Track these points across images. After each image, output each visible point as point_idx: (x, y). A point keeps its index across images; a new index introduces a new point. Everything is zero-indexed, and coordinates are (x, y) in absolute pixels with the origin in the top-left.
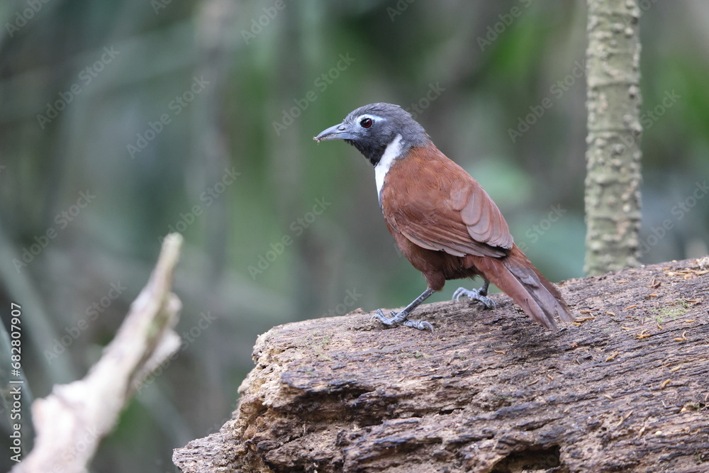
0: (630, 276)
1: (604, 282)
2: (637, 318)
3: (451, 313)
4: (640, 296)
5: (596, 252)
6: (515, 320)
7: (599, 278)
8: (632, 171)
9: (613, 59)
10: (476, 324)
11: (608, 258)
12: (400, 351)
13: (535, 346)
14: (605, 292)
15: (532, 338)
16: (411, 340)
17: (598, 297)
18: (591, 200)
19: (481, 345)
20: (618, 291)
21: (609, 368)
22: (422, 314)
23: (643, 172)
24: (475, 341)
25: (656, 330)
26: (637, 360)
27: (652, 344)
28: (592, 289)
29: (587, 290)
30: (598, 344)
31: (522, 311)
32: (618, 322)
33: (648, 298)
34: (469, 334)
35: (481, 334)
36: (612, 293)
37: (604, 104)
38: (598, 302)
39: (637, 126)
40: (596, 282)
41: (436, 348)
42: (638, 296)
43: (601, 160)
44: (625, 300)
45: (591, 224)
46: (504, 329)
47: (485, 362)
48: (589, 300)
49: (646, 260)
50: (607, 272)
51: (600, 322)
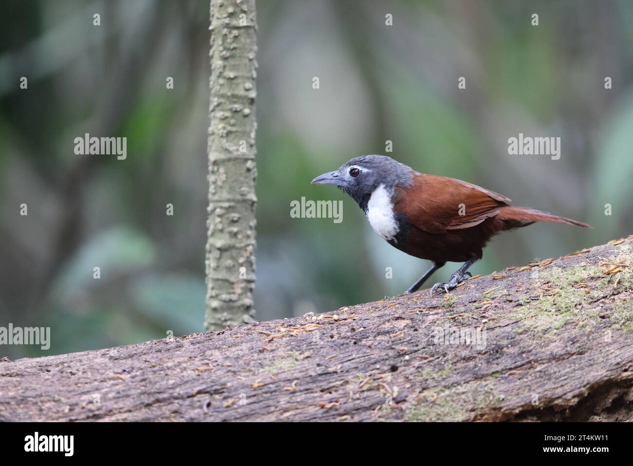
0: (246, 332)
1: (222, 336)
2: (252, 369)
3: (85, 362)
4: (254, 350)
5: (215, 310)
6: (142, 369)
7: (217, 332)
8: (248, 237)
9: (232, 136)
10: (108, 372)
11: (225, 315)
12: (41, 396)
13: (160, 393)
14: (223, 345)
15: (157, 386)
16: (51, 386)
17: (217, 350)
18: (210, 262)
19: (112, 391)
20: (235, 345)
21: (226, 413)
22: (60, 363)
23: (257, 238)
24: (107, 388)
25: (269, 380)
26: (253, 407)
27: (266, 393)
28: (211, 343)
29: (206, 343)
30: (217, 392)
31: (148, 361)
32: (234, 372)
33: (261, 351)
34: (102, 381)
35: (112, 382)
36: (229, 347)
37: (223, 177)
38: (217, 354)
39: (253, 197)
40: (215, 336)
41: (73, 393)
42: (252, 349)
43: (220, 227)
44: (241, 353)
45: (210, 285)
46: (133, 377)
47: (115, 406)
48: (208, 353)
49: (259, 317)
50: (224, 327)
51: (219, 373)
